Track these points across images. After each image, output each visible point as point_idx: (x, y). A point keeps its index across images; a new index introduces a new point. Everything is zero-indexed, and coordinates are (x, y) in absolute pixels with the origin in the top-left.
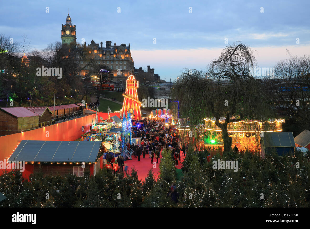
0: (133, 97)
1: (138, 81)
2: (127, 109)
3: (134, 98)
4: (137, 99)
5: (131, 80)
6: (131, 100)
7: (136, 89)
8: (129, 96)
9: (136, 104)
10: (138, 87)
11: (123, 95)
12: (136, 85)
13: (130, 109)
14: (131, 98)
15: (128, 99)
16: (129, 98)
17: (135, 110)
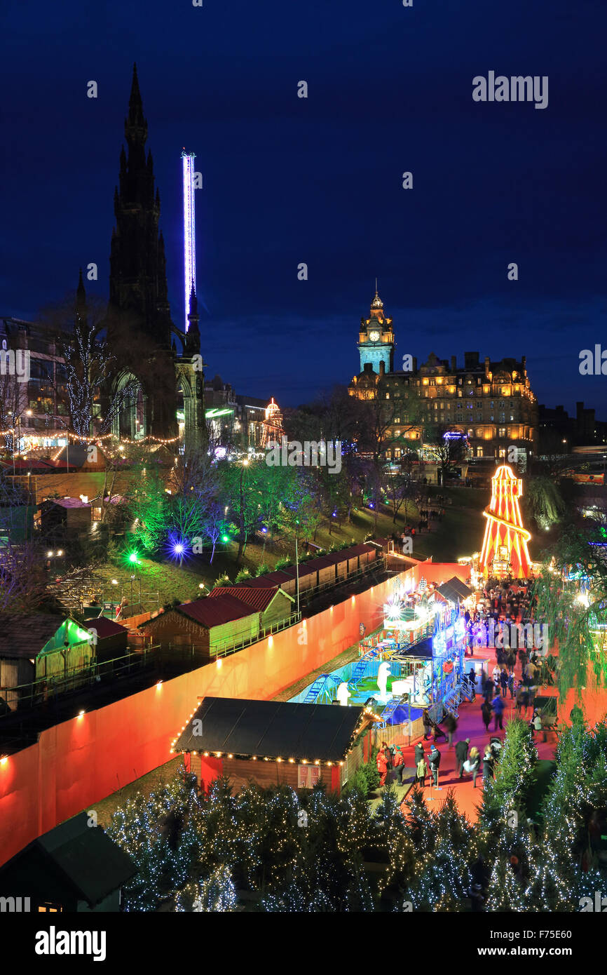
0: (508, 519)
1: (520, 481)
2: (493, 547)
3: (511, 521)
4: (518, 524)
5: (504, 478)
6: (502, 526)
7: (515, 499)
8: (499, 518)
9: (516, 536)
10: (520, 493)
11: (485, 514)
12: (515, 490)
13: (501, 548)
14: (503, 522)
15: (495, 524)
16: (500, 522)
17: (514, 551)
